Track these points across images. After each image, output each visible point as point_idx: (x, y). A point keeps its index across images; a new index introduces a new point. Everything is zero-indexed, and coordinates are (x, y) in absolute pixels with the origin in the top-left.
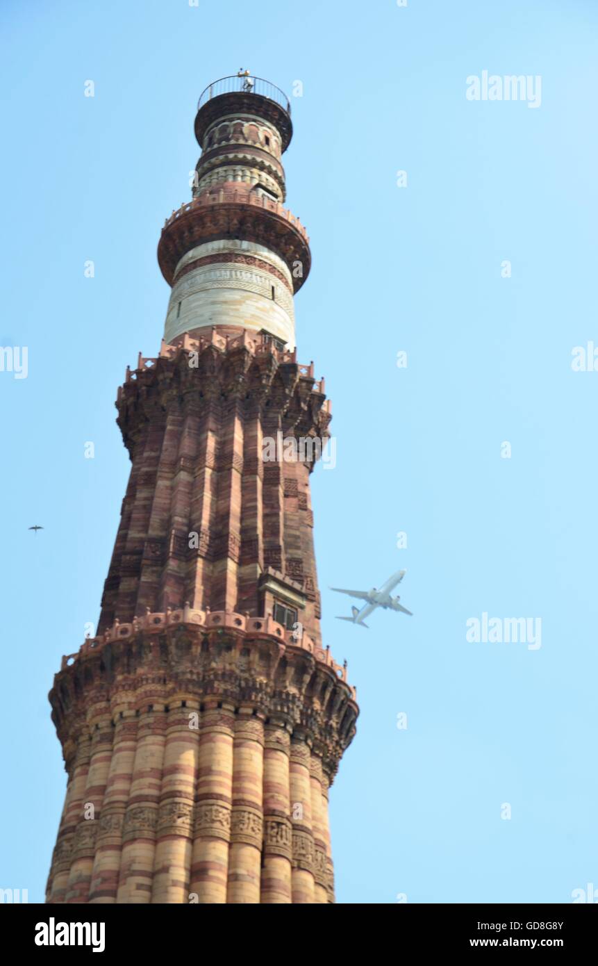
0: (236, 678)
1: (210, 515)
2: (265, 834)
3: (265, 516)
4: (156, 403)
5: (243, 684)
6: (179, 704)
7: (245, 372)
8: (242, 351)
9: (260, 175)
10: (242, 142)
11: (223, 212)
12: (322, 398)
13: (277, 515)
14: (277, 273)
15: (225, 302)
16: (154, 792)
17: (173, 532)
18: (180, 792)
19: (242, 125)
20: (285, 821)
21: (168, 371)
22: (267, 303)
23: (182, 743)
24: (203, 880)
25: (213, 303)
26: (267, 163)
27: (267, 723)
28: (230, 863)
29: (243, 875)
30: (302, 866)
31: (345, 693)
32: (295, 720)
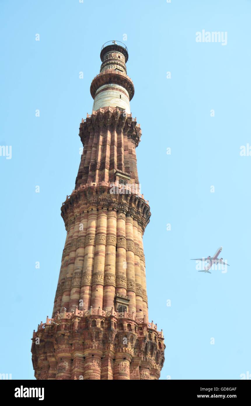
0: (107, 200)
1: (101, 158)
2: (117, 242)
3: (118, 156)
4: (87, 131)
5: (109, 201)
6: (91, 209)
7: (110, 118)
8: (109, 112)
9: (117, 66)
10: (111, 58)
11: (104, 77)
12: (135, 123)
13: (121, 155)
14: (122, 91)
15: (106, 101)
16: (85, 234)
17: (90, 164)
18: (91, 233)
19: (112, 54)
20: (123, 238)
21: (89, 121)
22: (119, 99)
23: (92, 220)
24: (97, 256)
25: (103, 102)
26: (119, 63)
27: (117, 212)
28: (106, 251)
29: (110, 253)
30: (129, 250)
31: (143, 202)
32: (126, 210)
